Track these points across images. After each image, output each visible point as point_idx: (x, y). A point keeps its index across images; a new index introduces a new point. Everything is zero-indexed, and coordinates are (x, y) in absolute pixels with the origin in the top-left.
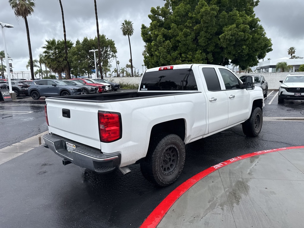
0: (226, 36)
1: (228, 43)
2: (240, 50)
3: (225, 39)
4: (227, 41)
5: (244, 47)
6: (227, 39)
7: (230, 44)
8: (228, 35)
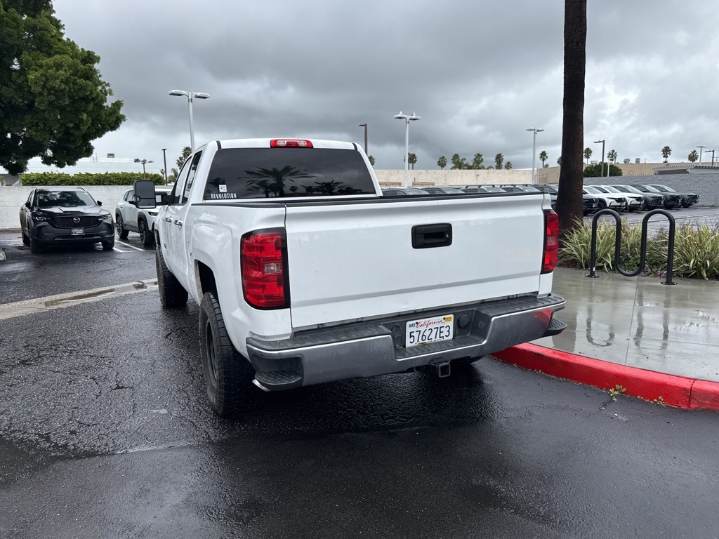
0: (47, 79)
1: (52, 99)
2: (71, 122)
3: (44, 86)
4: (49, 93)
5: (85, 116)
6: (53, 88)
7: (55, 103)
8: (56, 78)
